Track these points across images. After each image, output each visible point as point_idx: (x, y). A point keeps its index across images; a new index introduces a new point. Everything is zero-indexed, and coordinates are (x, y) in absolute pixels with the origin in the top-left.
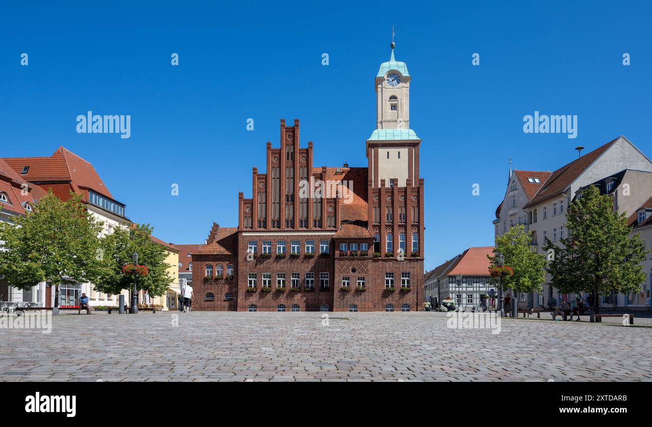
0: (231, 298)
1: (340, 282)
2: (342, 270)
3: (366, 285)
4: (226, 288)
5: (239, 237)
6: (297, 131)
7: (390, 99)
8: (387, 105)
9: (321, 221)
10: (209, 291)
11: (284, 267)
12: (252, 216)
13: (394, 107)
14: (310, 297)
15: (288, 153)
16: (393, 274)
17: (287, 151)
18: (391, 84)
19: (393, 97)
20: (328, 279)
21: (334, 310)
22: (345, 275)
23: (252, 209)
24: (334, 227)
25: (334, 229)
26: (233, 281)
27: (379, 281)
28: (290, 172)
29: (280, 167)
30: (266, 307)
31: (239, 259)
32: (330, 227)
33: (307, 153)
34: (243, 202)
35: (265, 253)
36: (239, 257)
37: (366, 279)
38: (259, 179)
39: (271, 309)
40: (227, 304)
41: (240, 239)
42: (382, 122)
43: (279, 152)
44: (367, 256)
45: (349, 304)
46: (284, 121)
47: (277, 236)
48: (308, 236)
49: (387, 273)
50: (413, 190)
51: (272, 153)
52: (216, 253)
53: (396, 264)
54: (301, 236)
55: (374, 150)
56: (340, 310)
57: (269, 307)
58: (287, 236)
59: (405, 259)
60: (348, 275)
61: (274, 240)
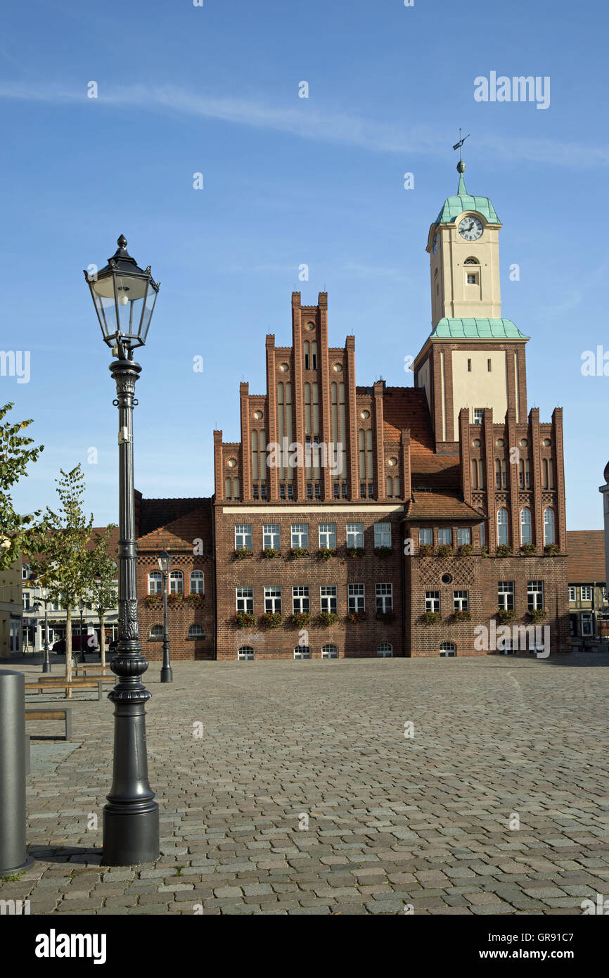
0: (200, 634)
1: (419, 601)
2: (425, 579)
3: (472, 606)
4: (189, 616)
5: (216, 516)
6: (325, 314)
7: (465, 263)
8: (462, 272)
9: (375, 484)
10: (157, 622)
11: (305, 575)
12: (240, 478)
13: (473, 278)
14: (358, 631)
15: (307, 356)
16: (511, 583)
17: (306, 352)
18: (466, 236)
19: (472, 260)
20: (391, 596)
21: (413, 653)
22: (431, 587)
23: (240, 463)
24: (399, 497)
25: (399, 501)
26: (206, 603)
27: (487, 598)
28: (310, 392)
29: (293, 383)
30: (274, 651)
31: (218, 559)
32: (391, 496)
33: (345, 357)
34: (221, 448)
35: (268, 547)
36: (218, 555)
37: (471, 595)
38: (253, 404)
39: (284, 655)
40: (191, 645)
41: (218, 520)
42: (452, 304)
43: (290, 353)
44: (471, 553)
45: (439, 642)
46: (300, 295)
47: (291, 515)
48: (351, 514)
49: (500, 584)
50: (543, 428)
51: (277, 356)
52: (169, 549)
53: (518, 566)
54: (338, 514)
55: (444, 355)
56: (424, 654)
57: (280, 651)
58: (311, 514)
59: (534, 556)
60: (436, 588)
61: (286, 522)
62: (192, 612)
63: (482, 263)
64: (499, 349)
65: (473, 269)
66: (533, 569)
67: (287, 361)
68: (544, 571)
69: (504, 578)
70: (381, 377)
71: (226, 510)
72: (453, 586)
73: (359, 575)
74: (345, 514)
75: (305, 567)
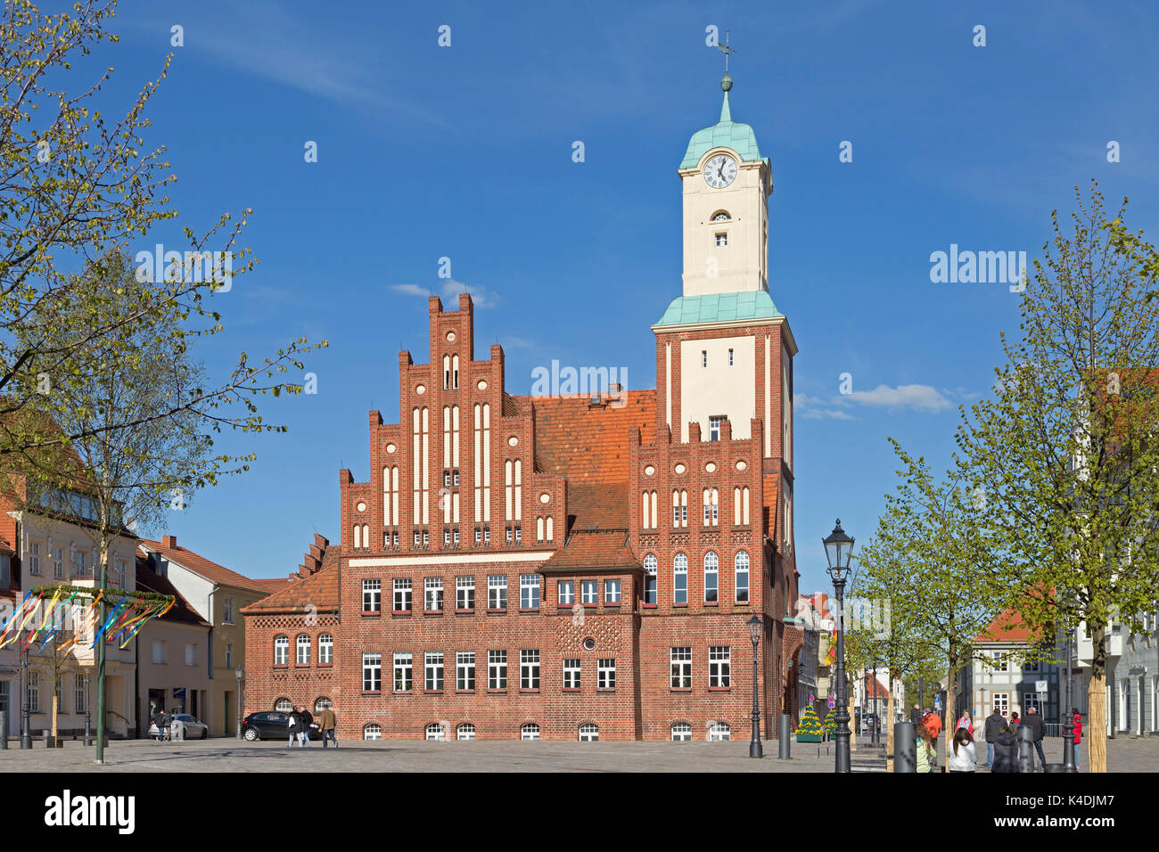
1: (557, 672)
2: (562, 644)
3: (618, 678)
4: (315, 687)
5: (342, 570)
6: (466, 320)
7: (713, 219)
8: (706, 233)
9: (521, 528)
10: (282, 694)
12: (369, 523)
14: (498, 707)
15: (447, 373)
16: (688, 649)
17: (446, 369)
18: (714, 183)
19: (721, 214)
20: (539, 664)
21: (546, 736)
22: (569, 654)
23: (369, 507)
24: (551, 542)
25: (550, 546)
26: (332, 671)
27: (655, 668)
28: (451, 417)
29: (429, 406)
30: (402, 730)
31: (343, 620)
32: (542, 541)
33: (490, 371)
34: (348, 490)
35: (398, 605)
36: (343, 615)
37: (618, 663)
38: (384, 435)
39: (413, 735)
41: (345, 574)
44: (619, 611)
45: (577, 722)
47: (424, 566)
48: (492, 564)
49: (675, 650)
50: (740, 446)
52: (294, 609)
53: (696, 626)
54: (477, 565)
55: (672, 349)
57: (409, 730)
58: (446, 566)
59: (718, 614)
61: (417, 576)
62: (319, 682)
63: (734, 217)
64: (744, 335)
65: (721, 226)
66: (716, 631)
67: (425, 381)
68: (730, 633)
69: (677, 643)
71: (353, 563)
72: (596, 652)
73: (501, 638)
74: (485, 565)
75: (439, 630)
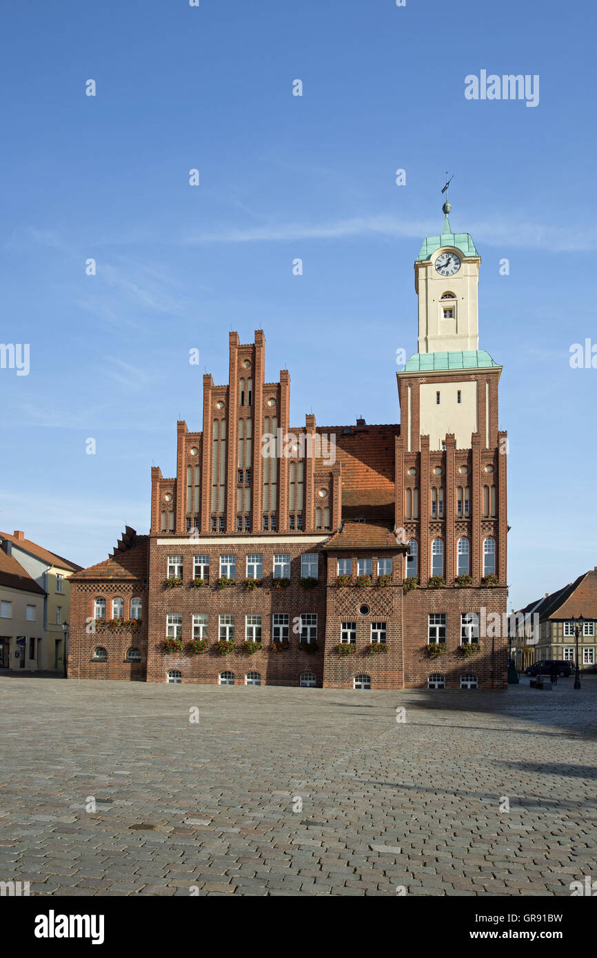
0: (137, 657)
1: (335, 632)
2: (341, 610)
3: (389, 638)
4: (127, 640)
5: (151, 547)
6: (260, 351)
7: (442, 298)
8: (437, 308)
9: (303, 516)
10: (100, 644)
11: (231, 603)
12: (174, 511)
13: (449, 313)
14: (281, 660)
15: (243, 393)
16: (443, 616)
17: (241, 389)
18: (443, 272)
19: (449, 295)
20: (315, 626)
21: (325, 684)
22: (347, 618)
23: (175, 498)
24: (328, 528)
25: (327, 532)
26: (140, 628)
27: (416, 631)
28: (245, 427)
29: (227, 419)
30: (199, 676)
31: (151, 587)
32: (320, 527)
33: (278, 392)
34: (158, 484)
35: (198, 576)
36: (151, 583)
37: (389, 626)
38: (188, 441)
39: (208, 680)
40: (128, 667)
41: (153, 551)
42: (426, 339)
43: (225, 391)
44: (391, 583)
45: (355, 673)
46: (236, 335)
47: (220, 546)
48: (278, 545)
49: (432, 616)
50: (485, 454)
51: (213, 394)
52: (111, 577)
53: (451, 597)
54: (265, 545)
55: (412, 390)
56: (337, 686)
57: (205, 676)
58: (239, 546)
59: (469, 587)
60: (353, 619)
61: (215, 553)
62: (130, 635)
63: (459, 297)
64: (470, 380)
65: (449, 303)
66: (468, 601)
67: (223, 399)
68: (480, 603)
69: (435, 610)
70: (361, 416)
71: (160, 542)
72: (370, 617)
73: (284, 605)
74: (272, 545)
75: (232, 597)
